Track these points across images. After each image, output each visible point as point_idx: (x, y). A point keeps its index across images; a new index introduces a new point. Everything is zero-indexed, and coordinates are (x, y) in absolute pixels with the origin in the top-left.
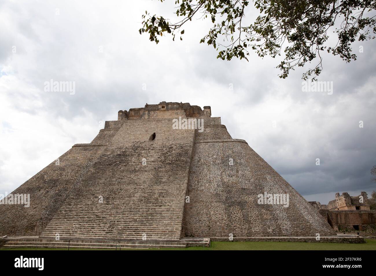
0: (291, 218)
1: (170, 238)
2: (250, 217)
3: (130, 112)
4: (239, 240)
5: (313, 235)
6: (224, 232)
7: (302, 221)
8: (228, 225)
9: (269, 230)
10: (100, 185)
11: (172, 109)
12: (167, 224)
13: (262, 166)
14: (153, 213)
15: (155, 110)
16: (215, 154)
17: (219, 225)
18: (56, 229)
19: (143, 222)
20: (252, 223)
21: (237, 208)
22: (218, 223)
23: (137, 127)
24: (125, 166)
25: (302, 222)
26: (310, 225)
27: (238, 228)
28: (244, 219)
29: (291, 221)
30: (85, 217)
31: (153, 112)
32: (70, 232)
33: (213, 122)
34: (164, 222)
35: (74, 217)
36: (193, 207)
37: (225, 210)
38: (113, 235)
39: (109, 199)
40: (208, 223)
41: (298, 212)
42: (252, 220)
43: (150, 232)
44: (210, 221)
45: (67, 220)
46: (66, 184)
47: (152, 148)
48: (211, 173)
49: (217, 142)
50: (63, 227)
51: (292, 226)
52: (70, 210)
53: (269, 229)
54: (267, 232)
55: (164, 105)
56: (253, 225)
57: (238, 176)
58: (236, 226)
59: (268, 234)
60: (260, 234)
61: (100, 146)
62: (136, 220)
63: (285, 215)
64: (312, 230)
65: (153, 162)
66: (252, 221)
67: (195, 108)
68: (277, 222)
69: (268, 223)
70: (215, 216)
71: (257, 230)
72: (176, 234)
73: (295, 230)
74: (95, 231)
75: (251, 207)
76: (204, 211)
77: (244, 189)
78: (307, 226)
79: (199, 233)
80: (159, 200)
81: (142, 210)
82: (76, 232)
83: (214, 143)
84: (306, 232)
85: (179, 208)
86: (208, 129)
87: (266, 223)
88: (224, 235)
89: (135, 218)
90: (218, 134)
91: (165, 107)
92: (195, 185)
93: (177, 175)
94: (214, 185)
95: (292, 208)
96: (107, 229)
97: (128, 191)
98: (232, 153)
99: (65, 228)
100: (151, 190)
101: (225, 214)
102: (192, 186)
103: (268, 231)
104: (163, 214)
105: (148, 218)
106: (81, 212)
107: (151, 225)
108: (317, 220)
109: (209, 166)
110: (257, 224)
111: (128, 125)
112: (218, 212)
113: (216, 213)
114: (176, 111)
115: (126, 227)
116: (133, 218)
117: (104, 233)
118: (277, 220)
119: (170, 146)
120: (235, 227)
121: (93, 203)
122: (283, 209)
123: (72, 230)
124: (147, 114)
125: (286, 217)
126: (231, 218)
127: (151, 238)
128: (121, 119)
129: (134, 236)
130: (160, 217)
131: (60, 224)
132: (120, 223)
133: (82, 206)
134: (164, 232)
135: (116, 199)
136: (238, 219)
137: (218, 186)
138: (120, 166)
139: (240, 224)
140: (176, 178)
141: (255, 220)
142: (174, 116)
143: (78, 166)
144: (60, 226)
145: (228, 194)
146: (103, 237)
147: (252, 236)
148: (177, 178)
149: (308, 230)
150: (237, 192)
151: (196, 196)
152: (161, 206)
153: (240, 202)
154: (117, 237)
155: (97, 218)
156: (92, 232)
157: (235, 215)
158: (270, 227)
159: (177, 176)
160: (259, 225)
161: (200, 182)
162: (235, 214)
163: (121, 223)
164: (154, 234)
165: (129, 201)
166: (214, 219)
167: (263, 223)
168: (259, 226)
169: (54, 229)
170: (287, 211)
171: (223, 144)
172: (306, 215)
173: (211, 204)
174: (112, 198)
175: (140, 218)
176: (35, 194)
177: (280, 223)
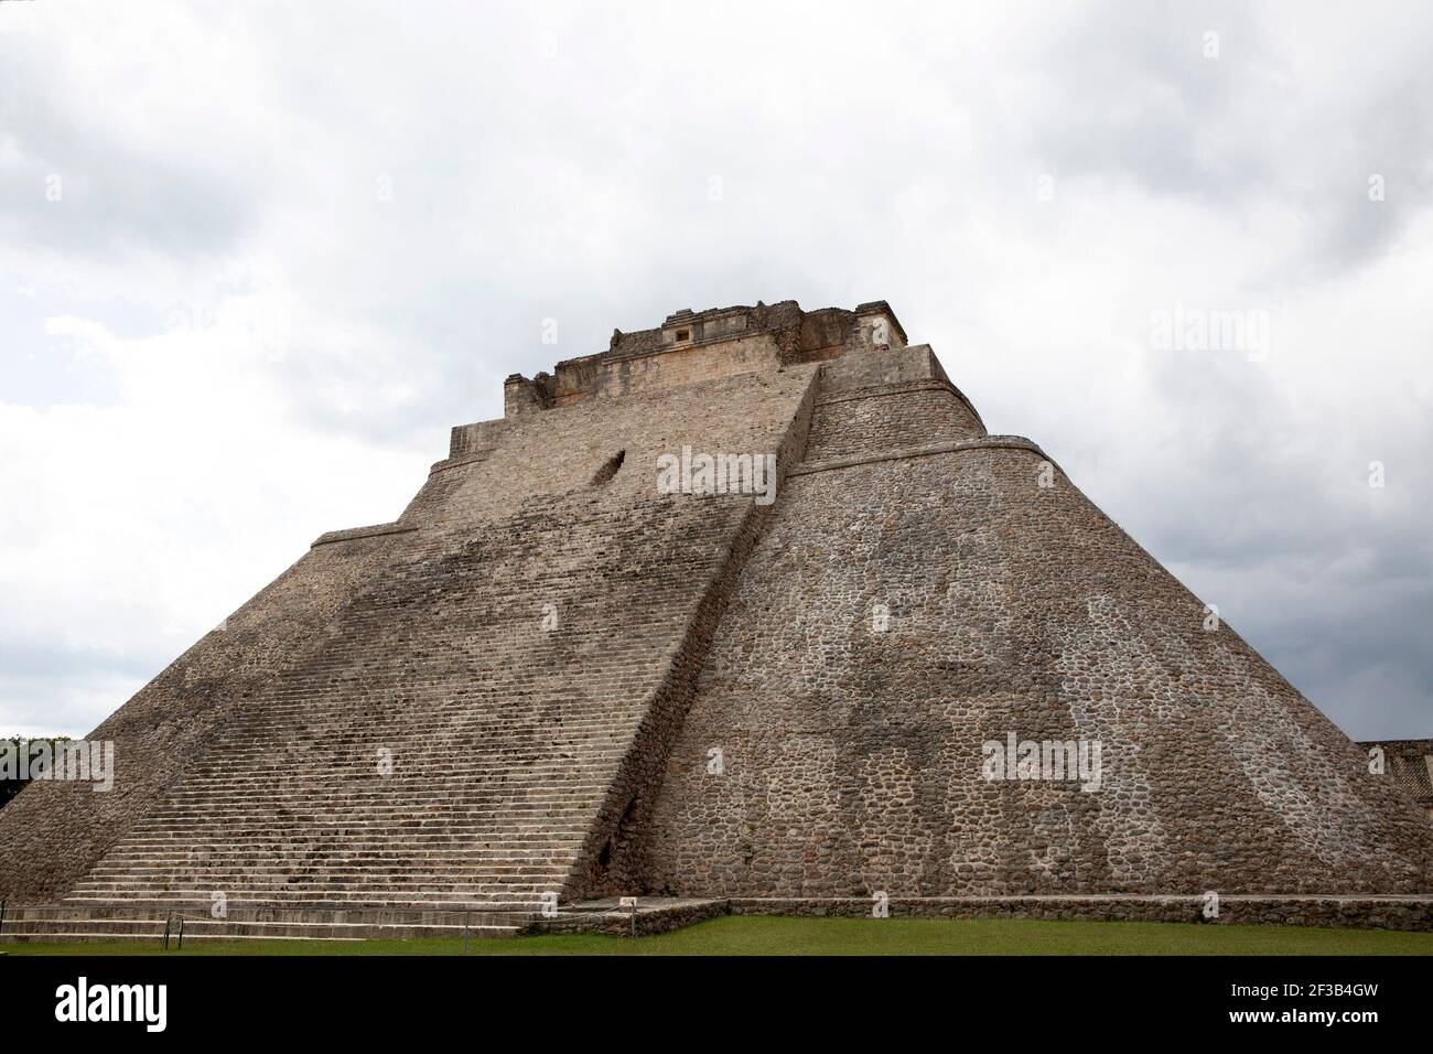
0: (1171, 800)
1: (518, 898)
2: (951, 799)
3: (560, 376)
4: (858, 908)
5: (1286, 887)
6: (814, 875)
7: (1235, 817)
8: (836, 839)
9: (1040, 864)
10: (340, 688)
11: (718, 339)
12: (528, 838)
13: (1081, 551)
14: (493, 794)
15: (647, 355)
16: (861, 515)
17: (796, 841)
18: (127, 872)
19: (439, 831)
20: (957, 829)
21: (898, 757)
22: (793, 832)
23: (562, 434)
24: (459, 601)
25: (1232, 822)
26: (1284, 835)
27: (884, 853)
28: (916, 811)
29: (1167, 814)
30: (240, 821)
31: (639, 362)
32: (169, 880)
33: (895, 372)
34: (522, 827)
35: (204, 821)
36: (693, 762)
37: (838, 768)
38: (312, 888)
39: (351, 742)
40: (748, 831)
41: (1225, 769)
42: (960, 813)
43: (452, 871)
44: (758, 824)
45: (174, 835)
46: (245, 696)
47: (586, 518)
48: (818, 603)
49: (885, 460)
50: (150, 861)
51: (1168, 842)
52: (201, 795)
53: (1042, 856)
54: (1027, 871)
55: (686, 328)
56: (958, 837)
57: (941, 608)
58: (873, 845)
59: (1032, 882)
60: (989, 883)
61: (406, 531)
62: (418, 824)
63: (1139, 788)
64: (1288, 861)
65: (571, 574)
66: (957, 818)
67: (825, 319)
68: (1088, 824)
69: (1041, 826)
70: (783, 800)
71: (973, 861)
72: (547, 880)
73: (1182, 863)
74: (254, 872)
75: (963, 754)
76: (742, 775)
77: (953, 667)
78: (1259, 840)
79: (699, 877)
80: (532, 736)
81: (453, 781)
82: (188, 879)
83: (870, 467)
84: (1249, 871)
85: (600, 766)
86: (866, 408)
87: (1027, 826)
88: (810, 888)
89: (414, 814)
90: (908, 423)
91: (691, 336)
92: (732, 661)
93: (646, 622)
94: (817, 654)
95: (1187, 751)
96: (300, 864)
97: (430, 705)
98: (942, 501)
99: (158, 865)
100: (521, 694)
101: (832, 788)
102: (714, 668)
103: (1032, 867)
104: (532, 793)
105: (465, 816)
106: (234, 801)
107: (465, 841)
108: (1337, 812)
109: (818, 571)
110: (981, 834)
111: (530, 433)
112: (802, 781)
113: (793, 785)
114: (735, 344)
115: (367, 855)
116: (408, 817)
117: (282, 880)
118: (1092, 813)
119: (662, 502)
120: (866, 850)
121: (287, 762)
122: (1134, 756)
123: (178, 871)
124: (621, 377)
125: (1143, 797)
126: (857, 806)
127: (447, 898)
128: (516, 411)
129: (385, 890)
130: (512, 808)
131: (147, 850)
132: (352, 837)
133: (246, 776)
134: (507, 871)
135: (375, 741)
136: (890, 808)
137: (831, 660)
138: (442, 602)
139: (896, 832)
140: (636, 637)
141: (973, 813)
142: (727, 368)
143: (306, 623)
144: (143, 857)
145: (869, 695)
146: (271, 896)
147: (945, 890)
148: (640, 637)
149: (1258, 861)
150: (912, 684)
151: (719, 712)
152: (530, 761)
153: (916, 730)
154: (322, 896)
155: (282, 819)
156: (243, 879)
157: (879, 791)
158: (1046, 846)
159: (644, 629)
160: (992, 838)
161: (758, 645)
162: (881, 787)
163: (356, 840)
164: (464, 880)
165: (419, 745)
166: (775, 815)
167: (1013, 829)
168: (986, 845)
169: (121, 872)
170: (1156, 765)
171: (912, 465)
172: (1268, 786)
173: (781, 745)
174: (364, 736)
175: (433, 816)
176: (140, 740)
177: (1106, 825)
